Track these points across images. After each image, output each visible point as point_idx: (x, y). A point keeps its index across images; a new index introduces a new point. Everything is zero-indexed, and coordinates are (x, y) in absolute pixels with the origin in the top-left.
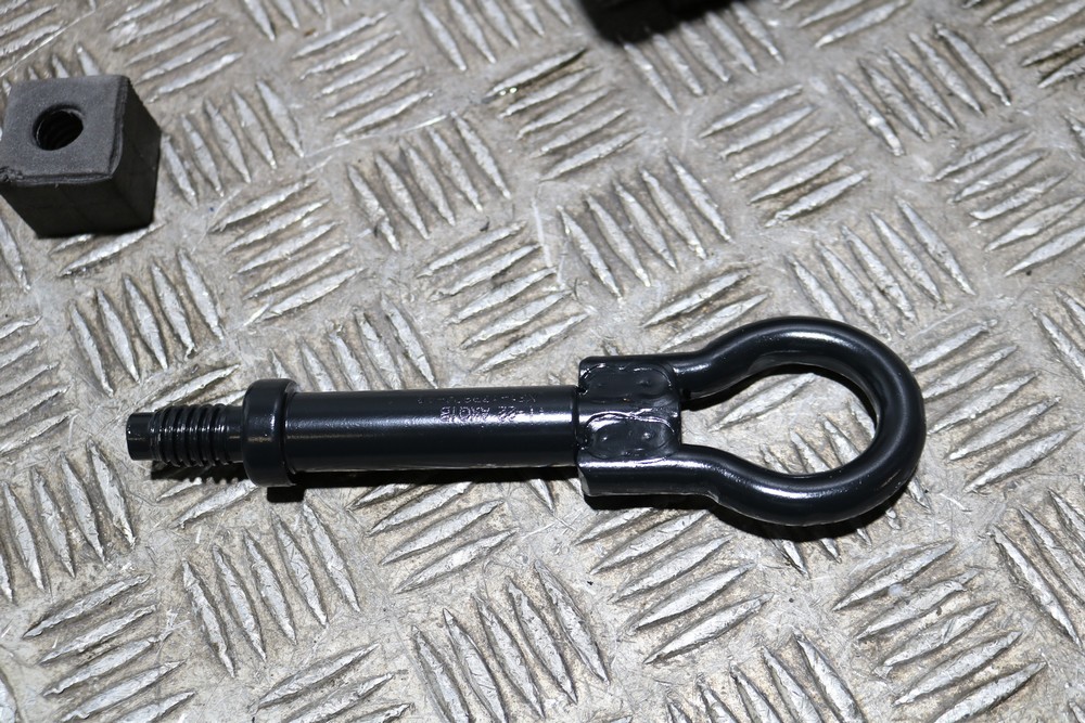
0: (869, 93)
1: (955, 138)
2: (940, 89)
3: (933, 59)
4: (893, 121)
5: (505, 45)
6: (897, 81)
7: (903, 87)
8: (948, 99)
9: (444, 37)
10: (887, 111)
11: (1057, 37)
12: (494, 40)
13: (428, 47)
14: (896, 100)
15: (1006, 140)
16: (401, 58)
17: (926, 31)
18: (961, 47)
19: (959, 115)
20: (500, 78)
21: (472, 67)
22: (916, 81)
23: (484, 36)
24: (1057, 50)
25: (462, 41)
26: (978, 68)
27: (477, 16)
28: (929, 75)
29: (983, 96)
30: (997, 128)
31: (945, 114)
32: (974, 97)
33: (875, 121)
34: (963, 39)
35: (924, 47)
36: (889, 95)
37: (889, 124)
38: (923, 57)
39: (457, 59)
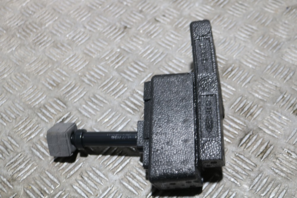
0: (228, 173)
1: (250, 178)
2: (242, 168)
3: (238, 161)
4: (236, 178)
5: (145, 185)
6: (232, 169)
7: (234, 170)
8: (244, 170)
9: (130, 187)
10: (234, 176)
11: (260, 149)
12: (142, 185)
13: (127, 191)
14: (234, 173)
15: (260, 175)
16: (122, 196)
17: (233, 155)
18: (242, 157)
19: (248, 173)
20: (147, 194)
21: (139, 193)
22: (236, 168)
23: (139, 184)
24: (261, 152)
25: (134, 187)
26: (247, 161)
27: (135, 179)
28: (239, 166)
29: (251, 167)
30: (257, 173)
31: (245, 174)
32: (250, 168)
33: (232, 180)
34: (242, 155)
35: (235, 159)
36: (232, 173)
37: (235, 179)
38: (236, 162)
39: (136, 192)
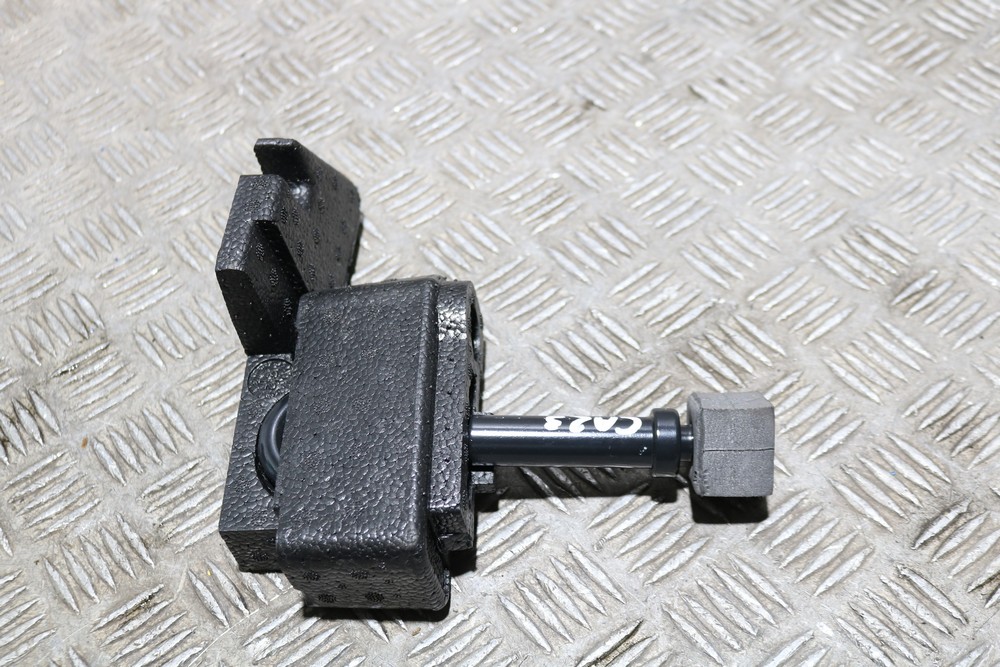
0: (864, 630)
1: (937, 659)
2: (915, 620)
3: (903, 596)
4: (888, 651)
5: (578, 625)
6: (882, 617)
7: (888, 623)
8: (922, 627)
9: (528, 625)
10: (883, 644)
11: (987, 565)
12: (567, 622)
13: (518, 635)
14: (885, 634)
15: (975, 655)
16: (497, 646)
17: (892, 572)
18: (920, 583)
19: (934, 639)
20: (580, 655)
21: (556, 648)
22: (895, 616)
23: (559, 620)
24: (990, 576)
25: (542, 626)
26: (937, 597)
27: (548, 602)
28: (905, 610)
29: (947, 621)
30: (965, 646)
31: (925, 641)
32: (941, 623)
33: (877, 654)
34: (920, 575)
35: (894, 587)
36: (879, 631)
37: (886, 655)
38: (896, 596)
39: (543, 643)
